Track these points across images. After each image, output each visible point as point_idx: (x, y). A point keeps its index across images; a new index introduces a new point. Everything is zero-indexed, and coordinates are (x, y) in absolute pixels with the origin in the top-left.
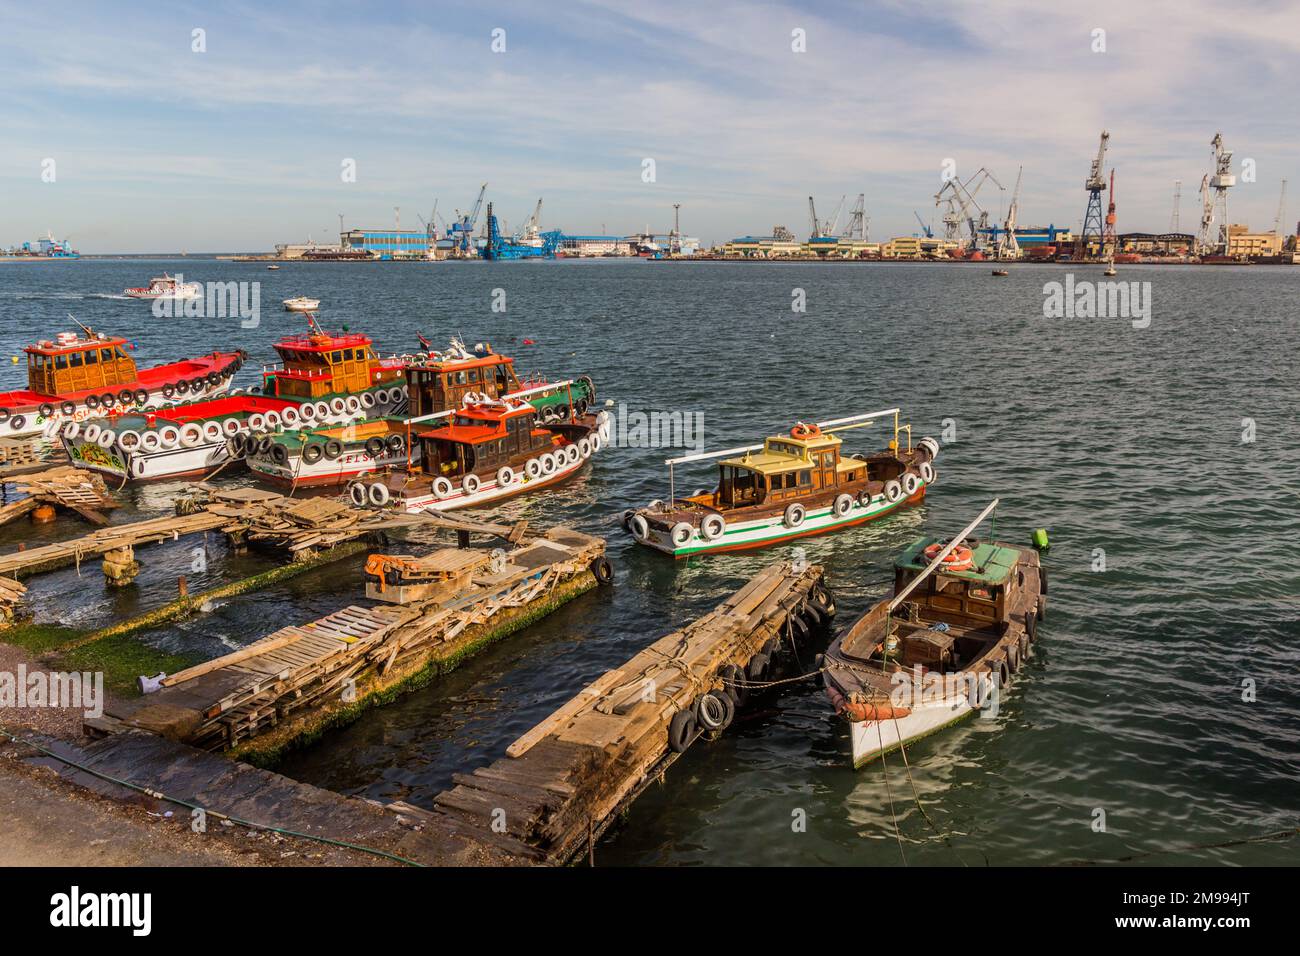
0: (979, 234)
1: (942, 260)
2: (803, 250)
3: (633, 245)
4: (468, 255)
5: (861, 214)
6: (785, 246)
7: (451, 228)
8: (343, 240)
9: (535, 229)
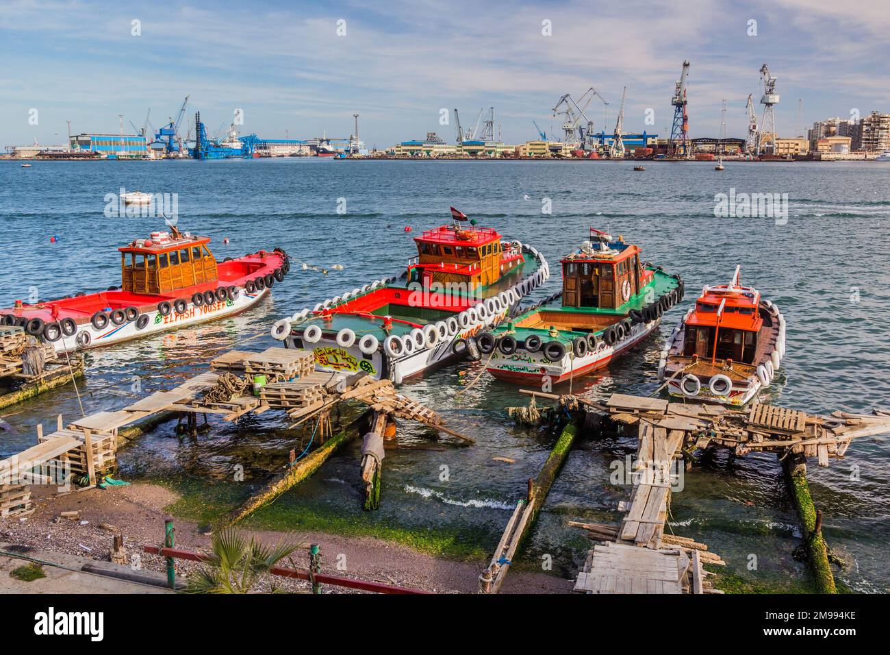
0: (587, 138)
1: (568, 159)
2: (458, 151)
3: (313, 147)
4: (181, 155)
5: (492, 123)
6: (443, 148)
7: (158, 133)
8: (73, 143)
9: (234, 134)
